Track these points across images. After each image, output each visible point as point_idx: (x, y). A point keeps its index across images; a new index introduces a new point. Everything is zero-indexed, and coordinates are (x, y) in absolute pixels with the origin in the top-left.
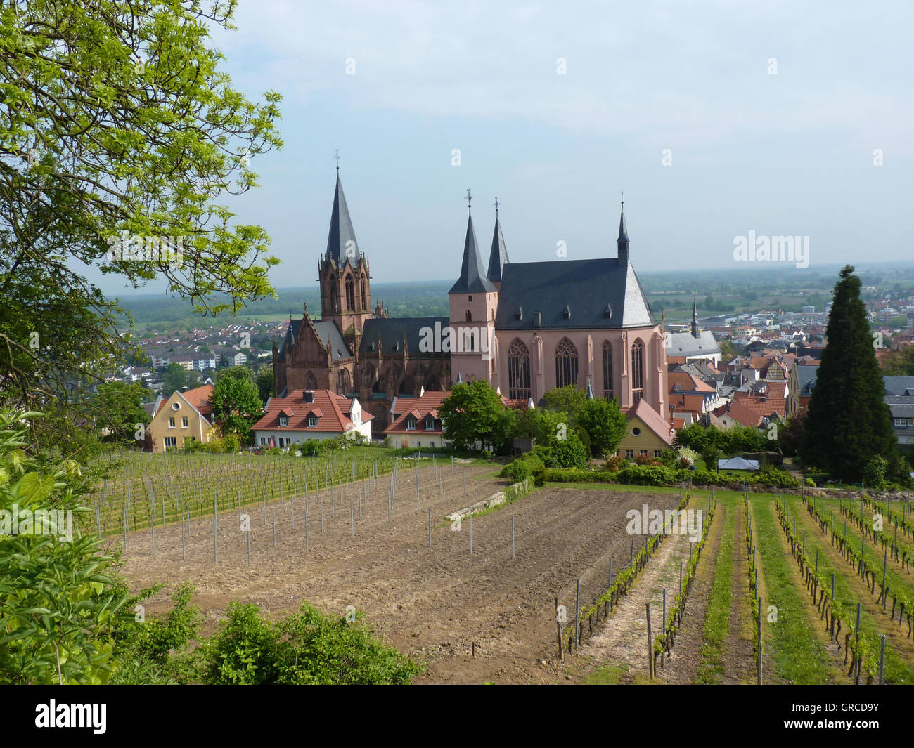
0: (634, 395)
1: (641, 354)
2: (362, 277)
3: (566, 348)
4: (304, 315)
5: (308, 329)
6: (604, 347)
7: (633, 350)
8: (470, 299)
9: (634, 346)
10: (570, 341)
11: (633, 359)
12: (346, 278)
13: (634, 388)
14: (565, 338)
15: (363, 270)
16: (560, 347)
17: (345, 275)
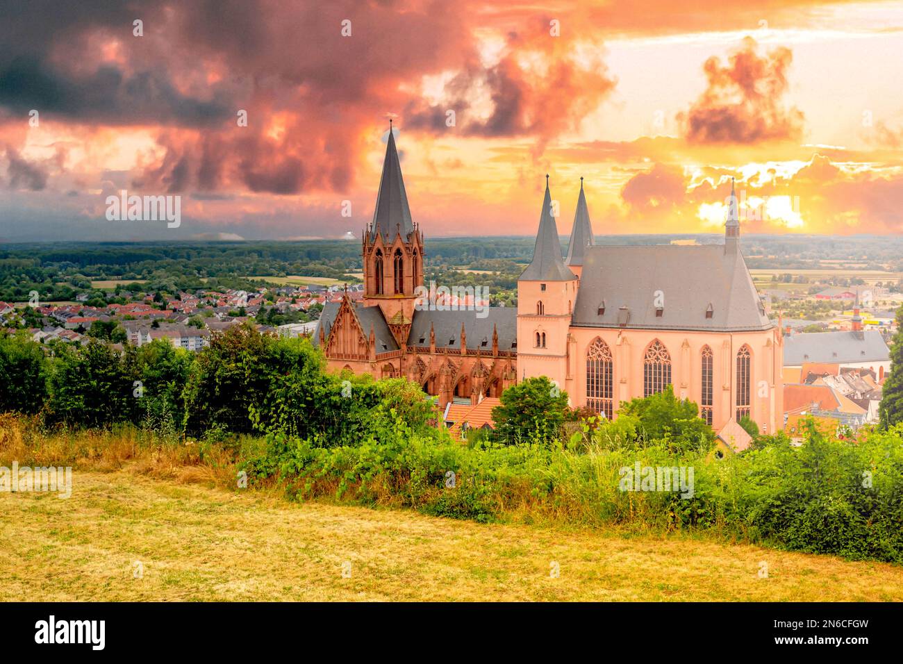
0: (738, 412)
1: (748, 363)
2: (415, 253)
3: (657, 352)
4: (344, 297)
5: (348, 315)
6: (704, 353)
7: (738, 359)
8: (544, 287)
9: (739, 354)
10: (662, 344)
11: (738, 368)
12: (395, 254)
13: (738, 404)
14: (656, 339)
15: (415, 245)
16: (650, 350)
17: (394, 251)
